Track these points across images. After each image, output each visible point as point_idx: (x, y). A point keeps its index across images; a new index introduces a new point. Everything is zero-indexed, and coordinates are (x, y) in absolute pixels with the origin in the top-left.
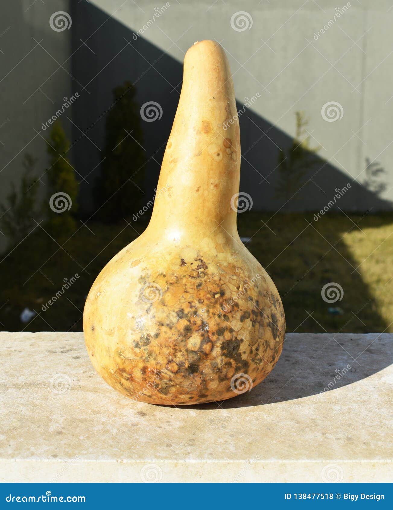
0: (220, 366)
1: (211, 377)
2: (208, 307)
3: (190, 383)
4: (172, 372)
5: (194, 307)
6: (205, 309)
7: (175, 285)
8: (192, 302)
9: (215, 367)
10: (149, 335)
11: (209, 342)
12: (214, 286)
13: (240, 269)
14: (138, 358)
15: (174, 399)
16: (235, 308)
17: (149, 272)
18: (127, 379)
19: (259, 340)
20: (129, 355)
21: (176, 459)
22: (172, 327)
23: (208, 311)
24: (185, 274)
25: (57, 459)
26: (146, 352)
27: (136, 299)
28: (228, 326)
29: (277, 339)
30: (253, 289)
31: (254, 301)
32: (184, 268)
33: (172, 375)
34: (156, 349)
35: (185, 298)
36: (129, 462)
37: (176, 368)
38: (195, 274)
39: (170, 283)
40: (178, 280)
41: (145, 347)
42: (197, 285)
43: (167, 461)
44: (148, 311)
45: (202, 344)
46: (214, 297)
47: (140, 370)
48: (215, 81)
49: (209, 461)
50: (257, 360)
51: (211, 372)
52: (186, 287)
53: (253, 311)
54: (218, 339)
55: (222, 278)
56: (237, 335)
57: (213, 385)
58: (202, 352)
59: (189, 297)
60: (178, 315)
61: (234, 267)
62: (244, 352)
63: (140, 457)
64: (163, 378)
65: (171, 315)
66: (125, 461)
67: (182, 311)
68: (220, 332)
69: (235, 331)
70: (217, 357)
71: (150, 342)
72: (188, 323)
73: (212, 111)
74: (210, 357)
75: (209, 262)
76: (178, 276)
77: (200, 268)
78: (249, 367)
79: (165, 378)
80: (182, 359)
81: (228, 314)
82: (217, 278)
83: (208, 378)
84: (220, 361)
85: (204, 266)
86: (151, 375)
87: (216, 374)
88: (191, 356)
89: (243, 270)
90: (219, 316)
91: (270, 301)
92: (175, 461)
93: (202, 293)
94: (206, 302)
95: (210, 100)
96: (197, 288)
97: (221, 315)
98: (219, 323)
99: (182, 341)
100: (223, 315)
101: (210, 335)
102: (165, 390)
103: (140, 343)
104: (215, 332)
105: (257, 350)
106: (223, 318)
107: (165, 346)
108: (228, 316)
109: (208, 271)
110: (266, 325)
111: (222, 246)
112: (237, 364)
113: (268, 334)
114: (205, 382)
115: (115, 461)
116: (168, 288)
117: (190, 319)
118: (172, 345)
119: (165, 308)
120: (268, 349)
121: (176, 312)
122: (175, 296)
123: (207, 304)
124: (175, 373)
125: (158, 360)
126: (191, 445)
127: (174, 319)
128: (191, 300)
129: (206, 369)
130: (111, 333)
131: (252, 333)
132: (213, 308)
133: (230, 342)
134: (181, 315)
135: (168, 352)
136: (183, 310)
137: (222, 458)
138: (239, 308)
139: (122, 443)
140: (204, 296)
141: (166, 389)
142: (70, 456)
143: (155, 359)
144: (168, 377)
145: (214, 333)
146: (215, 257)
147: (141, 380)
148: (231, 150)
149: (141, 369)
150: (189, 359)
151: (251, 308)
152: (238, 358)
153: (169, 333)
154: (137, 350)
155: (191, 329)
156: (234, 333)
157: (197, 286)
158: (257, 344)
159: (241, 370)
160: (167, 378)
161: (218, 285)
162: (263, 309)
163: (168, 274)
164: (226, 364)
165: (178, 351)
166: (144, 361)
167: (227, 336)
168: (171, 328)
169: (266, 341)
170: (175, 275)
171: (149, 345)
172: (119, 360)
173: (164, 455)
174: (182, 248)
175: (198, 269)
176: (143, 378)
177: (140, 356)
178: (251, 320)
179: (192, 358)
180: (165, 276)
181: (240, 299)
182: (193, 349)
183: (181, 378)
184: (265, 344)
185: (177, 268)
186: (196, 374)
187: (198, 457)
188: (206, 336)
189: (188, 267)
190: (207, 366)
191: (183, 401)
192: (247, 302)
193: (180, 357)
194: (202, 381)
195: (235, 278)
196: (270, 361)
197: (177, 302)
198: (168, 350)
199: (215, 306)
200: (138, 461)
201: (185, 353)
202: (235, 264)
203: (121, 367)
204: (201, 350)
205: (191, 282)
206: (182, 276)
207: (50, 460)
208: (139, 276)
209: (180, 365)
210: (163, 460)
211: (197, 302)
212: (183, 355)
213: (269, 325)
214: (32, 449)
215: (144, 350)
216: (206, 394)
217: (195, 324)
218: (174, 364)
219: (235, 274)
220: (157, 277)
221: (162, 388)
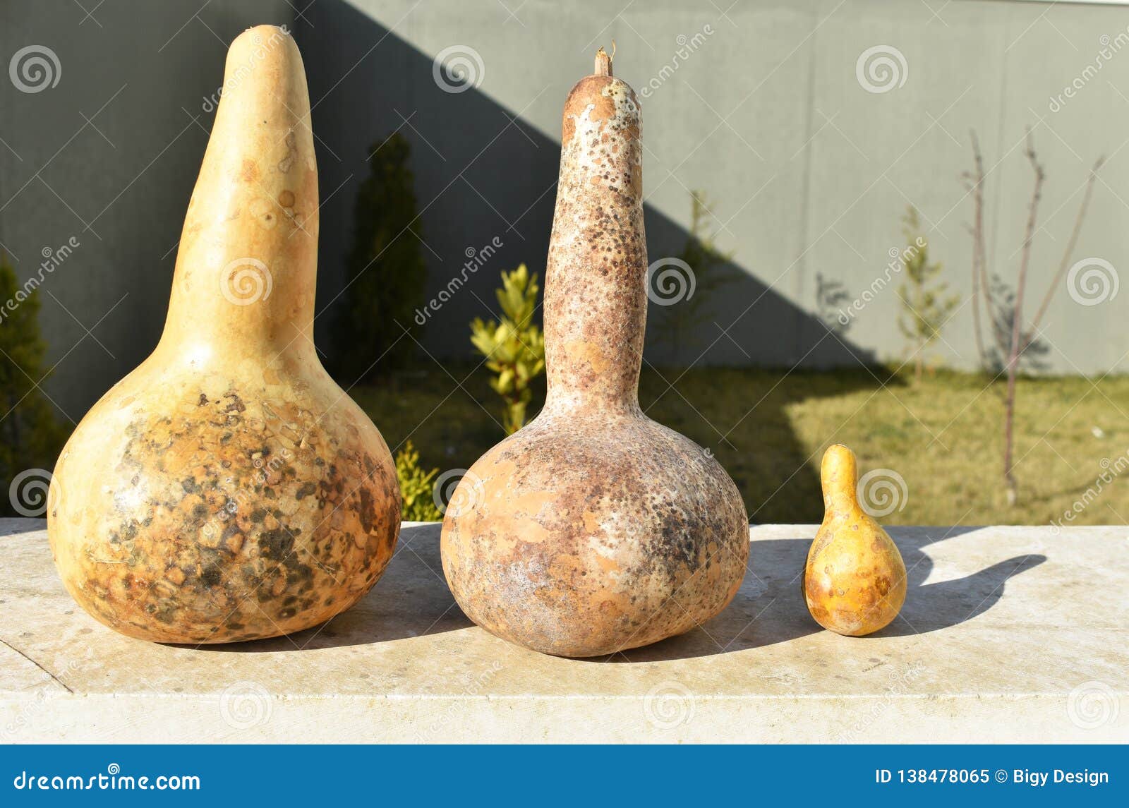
0: (258, 574)
1: (243, 592)
2: (239, 474)
3: (207, 604)
4: (175, 584)
5: (214, 474)
6: (232, 477)
7: (185, 437)
8: (211, 465)
9: (250, 576)
10: (135, 522)
11: (238, 532)
12: (253, 438)
13: (306, 412)
14: (118, 561)
15: (186, 630)
16: (288, 477)
17: (145, 417)
18: (103, 598)
19: (333, 532)
20: (103, 555)
21: (372, 694)
22: (174, 507)
23: (237, 481)
24: (204, 419)
25: (181, 693)
26: (130, 550)
27: (119, 461)
28: (271, 506)
29: (373, 532)
30: (328, 445)
31: (327, 466)
32: (203, 409)
33: (175, 589)
34: (147, 546)
35: (199, 458)
36: (297, 697)
37: (181, 577)
38: (221, 420)
39: (177, 434)
40: (190, 430)
41: (128, 542)
42: (223, 437)
43: (356, 697)
44: (135, 481)
45: (224, 536)
46: (250, 458)
47: (121, 581)
48: (269, 94)
49: (423, 697)
50: (329, 566)
51: (242, 583)
52: (203, 440)
53: (322, 483)
54: (254, 528)
55: (269, 426)
56: (290, 521)
57: (251, 606)
58: (225, 549)
59: (205, 457)
60: (185, 488)
61: (295, 409)
62: (303, 552)
63: (316, 691)
64: (160, 594)
65: (172, 487)
66: (290, 697)
67: (192, 480)
68: (258, 516)
69: (284, 515)
70: (252, 558)
71: (137, 534)
72: (201, 501)
73: (260, 143)
74: (239, 559)
75: (249, 399)
76: (192, 422)
77: (232, 410)
78: (313, 576)
79: (163, 594)
80: (191, 561)
81: (273, 487)
82: (259, 427)
83: (238, 595)
84: (257, 565)
85: (240, 406)
86: (140, 590)
87: (253, 587)
88: (206, 555)
89: (312, 415)
90: (257, 489)
91: (360, 467)
92: (371, 697)
93: (229, 451)
94: (235, 465)
95: (259, 125)
96: (222, 443)
97: (261, 488)
98: (257, 501)
99: (189, 531)
100: (263, 487)
101: (240, 521)
102: (165, 616)
103: (120, 536)
104: (249, 516)
105: (328, 548)
106: (263, 493)
107: (160, 540)
108: (272, 490)
109: (246, 414)
110: (347, 506)
111: (276, 373)
112: (290, 571)
113: (352, 523)
114: (233, 601)
115: (274, 697)
116: (172, 443)
117: (205, 494)
118: (173, 539)
119: (164, 476)
120: (353, 548)
121: (183, 482)
122: (182, 456)
123: (236, 469)
124: (179, 585)
125: (151, 563)
126: (399, 676)
127: (177, 494)
128: (210, 461)
129: (233, 578)
130: (76, 521)
131: (316, 520)
132: (247, 476)
133: (275, 533)
134: (189, 485)
135: (166, 549)
136: (193, 478)
137: (446, 693)
138: (294, 477)
139: (289, 673)
140: (232, 455)
141: (169, 613)
142: (201, 689)
143: (145, 562)
144: (168, 592)
145: (246, 517)
146: (261, 392)
147: (124, 599)
148: (293, 211)
149: (123, 580)
150: (202, 561)
151: (318, 478)
152: (292, 562)
153: (169, 519)
154: (116, 547)
155: (205, 512)
156: (284, 519)
157: (222, 440)
158: (328, 538)
159: (299, 581)
160: (167, 595)
161: (260, 438)
162: (345, 480)
163: (175, 419)
164: (269, 570)
165: (183, 548)
166: (127, 565)
167: (271, 522)
168: (171, 509)
169: (348, 535)
170: (187, 420)
171: (134, 539)
172: (88, 566)
173: (354, 689)
174: (205, 376)
175: (227, 412)
176: (127, 594)
177: (120, 557)
178: (317, 498)
179: (208, 560)
180: (169, 422)
181: (299, 463)
182: (209, 545)
183: (192, 595)
184: (345, 539)
185: (191, 409)
186: (216, 588)
187: (408, 691)
188: (232, 522)
189: (211, 407)
190: (235, 574)
191: (202, 636)
192: (313, 468)
193: (186, 559)
194: (229, 599)
195: (294, 426)
196: (360, 569)
197: (185, 466)
198: (166, 546)
199: (250, 472)
200: (311, 697)
201: (195, 551)
202: (298, 404)
203: (93, 577)
204: (222, 546)
205: (212, 433)
206: (199, 422)
207: (169, 695)
208: (127, 424)
209: (188, 572)
210: (351, 696)
211: (219, 466)
212: (192, 555)
213: (354, 507)
214: (144, 680)
215: (127, 546)
216: (241, 622)
217: (213, 501)
218: (177, 570)
219: (295, 420)
220: (157, 424)
221: (161, 612)
